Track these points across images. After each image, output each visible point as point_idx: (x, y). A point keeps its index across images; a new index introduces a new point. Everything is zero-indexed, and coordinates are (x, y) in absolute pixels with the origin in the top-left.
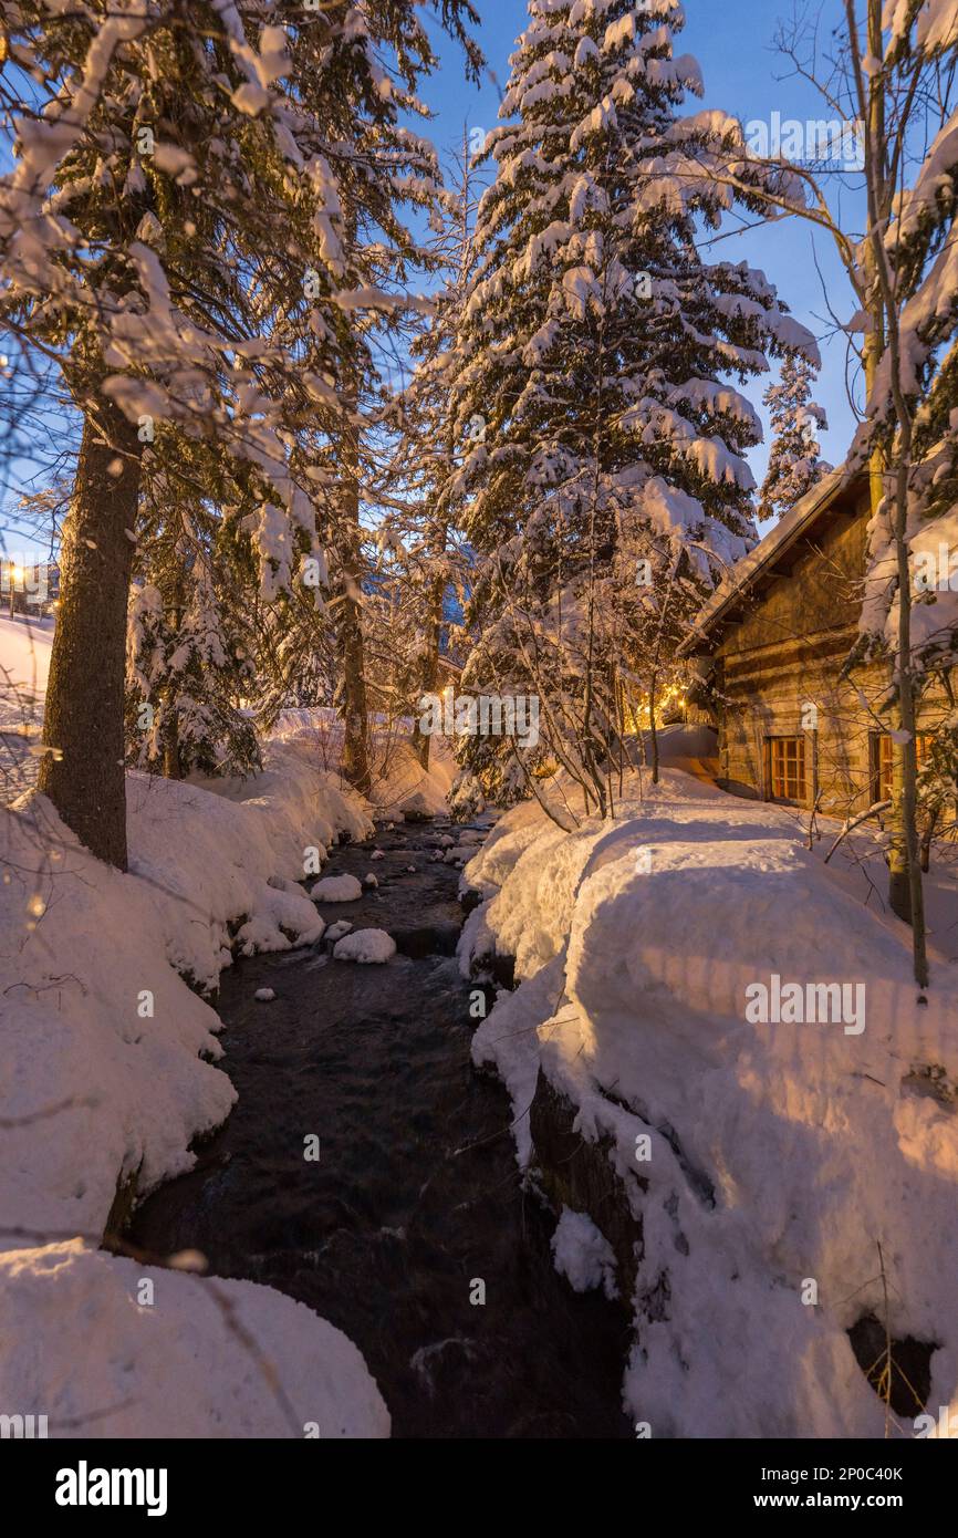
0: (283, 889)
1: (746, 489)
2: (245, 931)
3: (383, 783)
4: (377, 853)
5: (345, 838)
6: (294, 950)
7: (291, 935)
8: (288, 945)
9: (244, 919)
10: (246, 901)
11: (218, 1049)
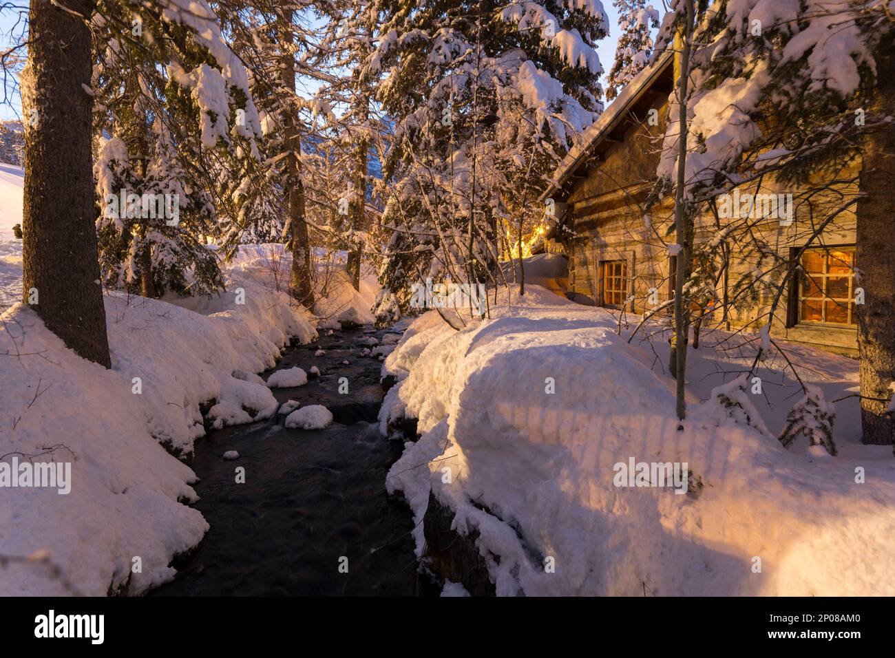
0: (245, 378)
1: (594, 73)
2: (214, 410)
3: (324, 300)
4: (319, 352)
5: (295, 342)
6: (254, 422)
7: (252, 412)
8: (250, 419)
9: (213, 401)
10: (214, 388)
11: (193, 495)
